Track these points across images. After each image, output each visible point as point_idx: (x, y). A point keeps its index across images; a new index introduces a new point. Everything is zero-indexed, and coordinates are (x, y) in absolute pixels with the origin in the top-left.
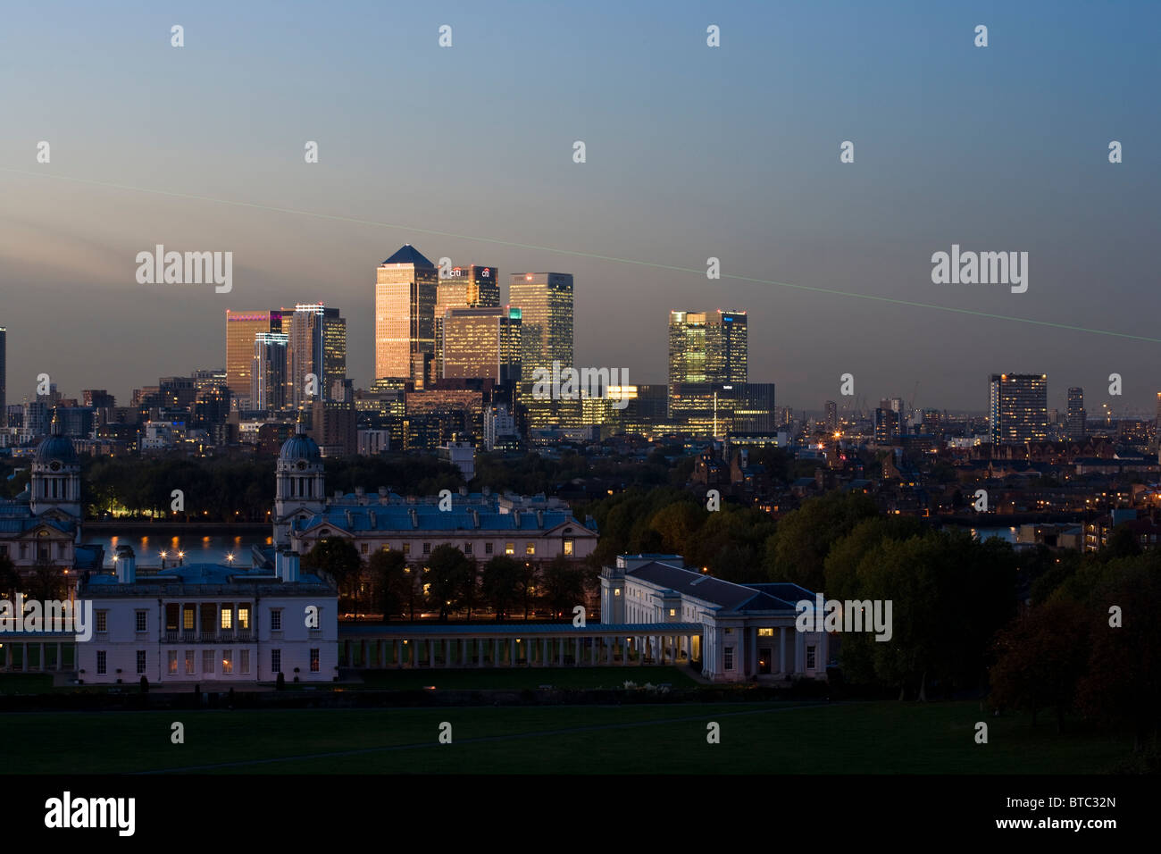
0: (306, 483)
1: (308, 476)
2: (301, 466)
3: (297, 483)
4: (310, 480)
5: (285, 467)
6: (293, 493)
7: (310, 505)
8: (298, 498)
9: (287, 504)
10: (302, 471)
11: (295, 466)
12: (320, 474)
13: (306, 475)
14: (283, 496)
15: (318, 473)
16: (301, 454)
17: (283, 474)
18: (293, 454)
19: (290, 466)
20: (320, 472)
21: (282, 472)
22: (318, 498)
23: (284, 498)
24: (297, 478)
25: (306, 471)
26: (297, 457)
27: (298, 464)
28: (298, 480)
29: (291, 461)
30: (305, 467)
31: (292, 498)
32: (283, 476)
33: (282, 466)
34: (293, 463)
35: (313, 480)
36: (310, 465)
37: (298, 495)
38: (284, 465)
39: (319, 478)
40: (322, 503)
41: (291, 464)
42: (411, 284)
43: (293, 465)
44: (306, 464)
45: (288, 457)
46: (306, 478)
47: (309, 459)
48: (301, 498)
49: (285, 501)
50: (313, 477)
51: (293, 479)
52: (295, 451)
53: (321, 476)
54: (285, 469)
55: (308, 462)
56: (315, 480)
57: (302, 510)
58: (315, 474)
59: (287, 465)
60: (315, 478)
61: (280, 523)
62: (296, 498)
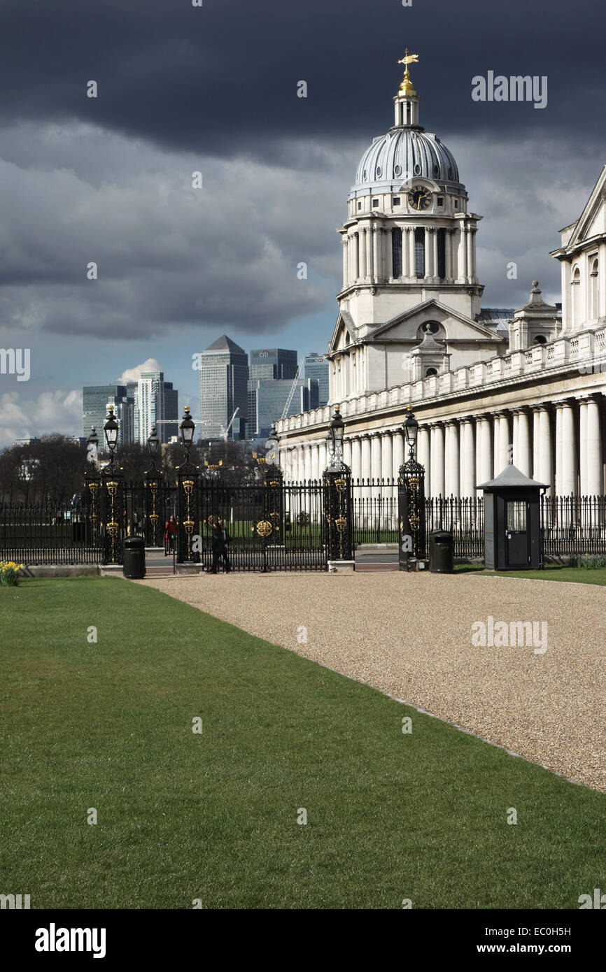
0: (430, 241)
1: (437, 226)
2: (417, 196)
3: (408, 241)
4: (441, 234)
5: (376, 203)
6: (397, 274)
7: (446, 300)
8: (413, 281)
9: (385, 297)
10: (423, 212)
11: (403, 198)
12: (467, 220)
13: (433, 222)
14: (372, 276)
15: (464, 217)
16: (417, 169)
17: (373, 219)
18: (396, 169)
19: (388, 199)
20: (467, 216)
21: (370, 216)
22: (463, 283)
23: (376, 282)
24: (408, 231)
25: (431, 211)
26: (407, 176)
27: (409, 194)
28: (412, 235)
29: (392, 187)
30: (427, 202)
31: (396, 281)
32: (372, 225)
33: (366, 203)
34: (396, 190)
35: (448, 237)
36: (441, 197)
37: (412, 273)
38: (373, 199)
39: (466, 231)
40: (472, 295)
41: (392, 194)
42: (228, 366)
43: (398, 196)
44: (430, 195)
45: (383, 178)
46: (431, 231)
47: (437, 182)
48: (421, 281)
49: (379, 290)
50: (448, 228)
51: (397, 233)
52: (401, 162)
53: (469, 226)
54: (374, 209)
55: (437, 189)
56: (453, 237)
57: (431, 306)
58: (455, 220)
59: (380, 198)
60: (454, 231)
61: (372, 339)
62: (407, 281)
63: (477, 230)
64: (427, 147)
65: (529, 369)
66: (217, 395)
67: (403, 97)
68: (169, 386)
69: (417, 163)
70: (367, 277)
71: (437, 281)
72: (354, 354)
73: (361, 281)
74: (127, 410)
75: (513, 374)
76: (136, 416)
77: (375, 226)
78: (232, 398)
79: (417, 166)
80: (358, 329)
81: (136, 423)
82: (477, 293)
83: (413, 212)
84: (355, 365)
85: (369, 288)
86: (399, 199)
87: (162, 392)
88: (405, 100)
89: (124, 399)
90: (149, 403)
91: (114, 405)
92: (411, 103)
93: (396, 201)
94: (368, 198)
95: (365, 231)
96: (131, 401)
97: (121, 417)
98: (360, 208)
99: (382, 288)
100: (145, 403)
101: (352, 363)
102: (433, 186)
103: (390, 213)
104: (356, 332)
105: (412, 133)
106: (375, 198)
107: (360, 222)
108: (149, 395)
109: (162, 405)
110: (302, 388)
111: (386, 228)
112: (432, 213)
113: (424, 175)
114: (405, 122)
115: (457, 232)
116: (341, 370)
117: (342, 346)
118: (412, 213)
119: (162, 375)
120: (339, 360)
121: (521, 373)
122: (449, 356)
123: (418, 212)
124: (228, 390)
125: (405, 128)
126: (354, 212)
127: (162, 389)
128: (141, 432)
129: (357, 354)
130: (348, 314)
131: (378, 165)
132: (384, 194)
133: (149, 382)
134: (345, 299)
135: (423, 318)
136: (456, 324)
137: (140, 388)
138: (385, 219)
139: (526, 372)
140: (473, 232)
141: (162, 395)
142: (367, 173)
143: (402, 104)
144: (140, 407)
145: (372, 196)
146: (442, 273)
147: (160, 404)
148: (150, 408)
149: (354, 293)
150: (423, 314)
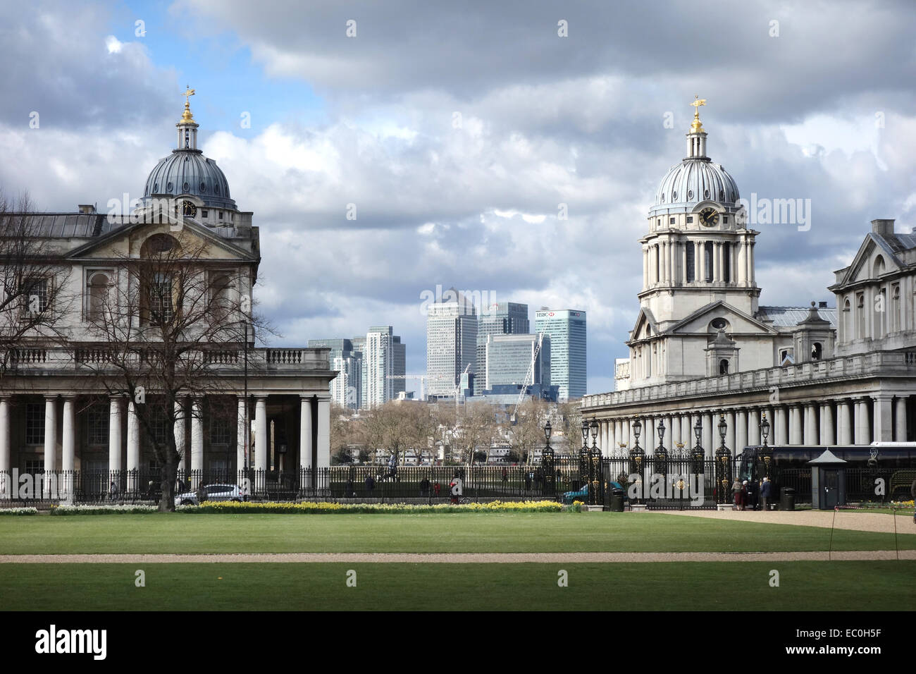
0: (718, 253)
1: (723, 240)
2: (707, 217)
3: (700, 253)
4: (727, 246)
5: (672, 221)
6: (690, 276)
7: (731, 300)
8: (704, 285)
9: (680, 297)
10: (711, 229)
11: (695, 217)
12: (747, 235)
13: (719, 237)
14: (670, 281)
15: (745, 233)
16: (706, 193)
17: (670, 234)
18: (690, 194)
19: (683, 218)
20: (747, 232)
21: (668, 232)
22: (744, 286)
23: (673, 286)
24: (699, 244)
25: (719, 227)
26: (698, 199)
27: (700, 214)
28: (702, 247)
29: (686, 208)
30: (715, 221)
31: (690, 285)
32: (670, 239)
33: (665, 220)
34: (690, 211)
35: (731, 249)
36: (725, 216)
37: (702, 278)
38: (670, 217)
39: (747, 244)
40: (752, 296)
41: (686, 214)
42: (456, 320)
43: (691, 216)
44: (717, 215)
45: (679, 200)
46: (718, 244)
47: (723, 204)
48: (710, 285)
49: (675, 292)
50: (732, 241)
51: (690, 245)
52: (693, 188)
53: (749, 240)
54: (671, 226)
55: (722, 210)
56: (736, 248)
57: (719, 307)
58: (736, 235)
59: (676, 217)
60: (736, 244)
61: (671, 333)
62: (698, 285)
63: (755, 243)
64: (714, 176)
65: (816, 376)
66: (445, 349)
67: (694, 134)
68: (397, 340)
69: (706, 189)
70: (666, 282)
71: (723, 285)
72: (655, 344)
73: (661, 284)
74: (355, 364)
75: (804, 378)
76: (364, 370)
77: (672, 240)
78: (460, 353)
79: (707, 191)
80: (659, 324)
81: (364, 378)
82: (756, 294)
83: (704, 228)
84: (655, 353)
85: (668, 290)
86: (692, 218)
87: (391, 346)
88: (696, 136)
89: (352, 353)
90: (378, 357)
91: (341, 359)
92: (701, 139)
93: (689, 220)
94: (666, 216)
95: (664, 244)
96: (359, 355)
97: (349, 372)
98: (659, 224)
99: (678, 290)
100: (373, 357)
101: (653, 351)
102: (719, 207)
103: (685, 229)
104: (657, 326)
105: (702, 163)
106: (672, 217)
107: (660, 237)
108: (378, 350)
109: (391, 360)
110: (533, 342)
111: (681, 241)
112: (719, 229)
113: (712, 199)
114: (696, 154)
115: (739, 244)
116: (642, 356)
117: (643, 336)
118: (702, 229)
119: (391, 329)
120: (640, 348)
121: (810, 378)
122: (738, 349)
123: (707, 229)
124: (456, 344)
125: (696, 159)
126: (654, 227)
127: (391, 344)
128: (369, 387)
129: (658, 344)
130: (649, 311)
131: (674, 190)
132: (680, 214)
133: (378, 336)
134: (646, 298)
135: (713, 316)
136: (739, 321)
137: (368, 341)
138: (680, 234)
139: (814, 377)
140: (753, 244)
141: (391, 349)
142: (666, 197)
143: (693, 139)
144: (369, 362)
145: (669, 215)
146: (727, 278)
147: (389, 358)
148: (378, 363)
149: (655, 295)
150: (712, 313)
